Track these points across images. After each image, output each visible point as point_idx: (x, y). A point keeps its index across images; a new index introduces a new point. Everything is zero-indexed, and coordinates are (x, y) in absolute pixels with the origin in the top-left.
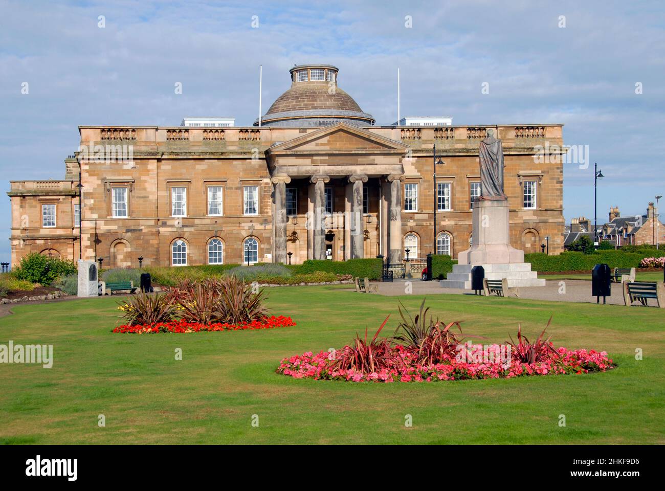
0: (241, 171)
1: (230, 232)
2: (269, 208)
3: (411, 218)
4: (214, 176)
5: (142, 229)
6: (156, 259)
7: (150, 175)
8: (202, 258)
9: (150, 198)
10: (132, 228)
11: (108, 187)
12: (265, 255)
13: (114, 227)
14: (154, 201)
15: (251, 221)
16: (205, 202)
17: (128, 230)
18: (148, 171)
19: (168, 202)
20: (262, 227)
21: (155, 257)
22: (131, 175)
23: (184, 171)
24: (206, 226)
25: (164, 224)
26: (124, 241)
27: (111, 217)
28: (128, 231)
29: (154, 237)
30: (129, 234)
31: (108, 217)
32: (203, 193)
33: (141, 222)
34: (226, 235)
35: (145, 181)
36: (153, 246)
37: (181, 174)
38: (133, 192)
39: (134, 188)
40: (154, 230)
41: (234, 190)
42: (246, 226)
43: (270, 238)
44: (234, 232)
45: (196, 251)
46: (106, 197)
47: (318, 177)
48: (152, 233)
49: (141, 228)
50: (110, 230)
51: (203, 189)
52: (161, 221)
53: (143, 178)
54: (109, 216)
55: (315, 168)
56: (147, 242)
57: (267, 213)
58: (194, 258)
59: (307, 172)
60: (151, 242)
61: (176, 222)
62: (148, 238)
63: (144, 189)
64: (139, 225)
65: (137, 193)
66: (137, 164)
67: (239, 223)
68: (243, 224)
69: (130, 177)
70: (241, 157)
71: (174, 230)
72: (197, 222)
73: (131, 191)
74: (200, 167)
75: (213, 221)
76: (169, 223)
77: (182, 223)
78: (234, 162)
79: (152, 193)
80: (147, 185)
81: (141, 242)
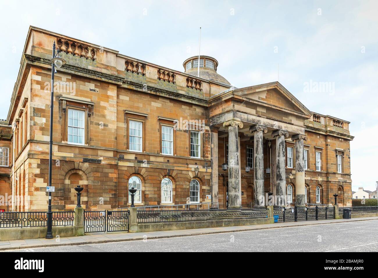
0: (188, 116)
1: (180, 172)
2: (209, 153)
3: (290, 172)
4: (166, 116)
5: (101, 161)
6: (115, 194)
7: (110, 102)
8: (156, 196)
9: (109, 127)
10: (90, 157)
11: (64, 106)
12: (207, 196)
13: (69, 155)
14: (113, 131)
15: (196, 164)
16: (158, 140)
17: (86, 159)
18: (108, 97)
19: (125, 134)
20: (204, 170)
21: (113, 193)
22: (91, 98)
23: (141, 105)
24: (161, 163)
25: (122, 159)
26: (81, 173)
27: (65, 142)
28: (85, 161)
29: (112, 170)
30: (86, 165)
31: (63, 142)
32: (157, 131)
33: (100, 153)
34: (177, 174)
35: (105, 108)
36: (111, 180)
37: (138, 108)
38: (92, 117)
39: (93, 113)
40: (113, 162)
41: (183, 133)
42: (193, 167)
43: (210, 180)
44: (184, 172)
45: (152, 189)
46: (60, 117)
47: (260, 127)
48: (111, 166)
49: (99, 159)
50: (65, 157)
51: (158, 127)
52: (119, 155)
53: (103, 104)
54: (64, 140)
55: (258, 118)
56: (106, 175)
57: (207, 157)
58: (150, 196)
59: (253, 121)
60: (110, 175)
61: (133, 157)
62: (106, 170)
63: (104, 116)
64: (97, 155)
65: (95, 119)
66: (96, 86)
67: (187, 164)
68: (190, 166)
69: (89, 100)
70: (190, 101)
71: (132, 164)
72: (152, 159)
73: (89, 116)
74: (156, 104)
75: (166, 160)
76: (127, 157)
77: (139, 158)
78: (183, 107)
79: (112, 122)
80: (106, 112)
81: (99, 175)
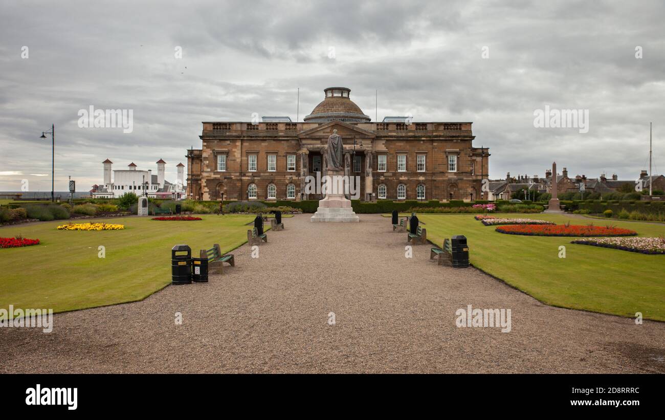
0: (286, 147)
1: (280, 180)
3: (382, 175)
4: (271, 150)
5: (232, 178)
7: (237, 148)
8: (265, 195)
9: (237, 161)
10: (227, 177)
11: (216, 155)
12: (299, 193)
13: (218, 176)
14: (239, 163)
15: (291, 175)
16: (266, 163)
18: (237, 146)
19: (247, 163)
20: (297, 178)
21: (239, 193)
22: (228, 148)
23: (255, 146)
24: (267, 176)
25: (245, 175)
26: (224, 184)
27: (217, 171)
28: (225, 178)
29: (239, 182)
30: (226, 180)
31: (215, 171)
32: (265, 159)
34: (278, 181)
35: (235, 152)
36: (238, 187)
37: (253, 148)
39: (229, 155)
40: (239, 178)
41: (282, 157)
42: (288, 177)
44: (282, 180)
45: (262, 190)
46: (214, 160)
48: (238, 180)
50: (216, 178)
51: (265, 156)
52: (243, 174)
53: (234, 150)
55: (322, 146)
56: (235, 184)
57: (300, 170)
58: (260, 194)
59: (318, 148)
60: (237, 184)
61: (251, 174)
62: (235, 182)
63: (234, 156)
64: (231, 175)
65: (230, 158)
66: (231, 142)
67: (285, 176)
68: (286, 176)
69: (227, 149)
70: (286, 139)
71: (250, 178)
72: (262, 174)
73: (227, 157)
74: (264, 144)
75: (271, 174)
76: (247, 174)
77: (254, 175)
78: (283, 142)
79: (238, 158)
80: (236, 154)
81: (232, 184)
